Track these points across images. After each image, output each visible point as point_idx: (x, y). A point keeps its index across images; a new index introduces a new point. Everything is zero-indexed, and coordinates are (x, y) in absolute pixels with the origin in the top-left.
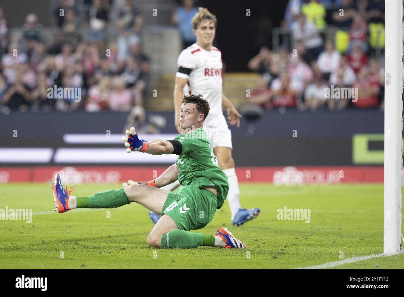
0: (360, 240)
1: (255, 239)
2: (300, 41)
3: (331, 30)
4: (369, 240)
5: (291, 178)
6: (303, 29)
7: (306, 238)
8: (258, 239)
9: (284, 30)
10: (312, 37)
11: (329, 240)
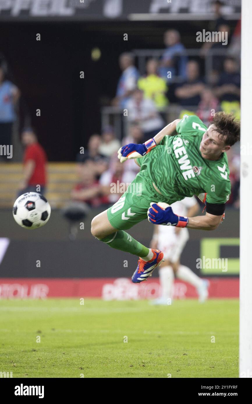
0: (210, 368)
1: (80, 367)
2: (135, 123)
3: (174, 108)
4: (221, 367)
5: (124, 292)
6: (139, 109)
7: (144, 366)
8: (83, 367)
9: (115, 109)
10: (150, 118)
11: (172, 368)
